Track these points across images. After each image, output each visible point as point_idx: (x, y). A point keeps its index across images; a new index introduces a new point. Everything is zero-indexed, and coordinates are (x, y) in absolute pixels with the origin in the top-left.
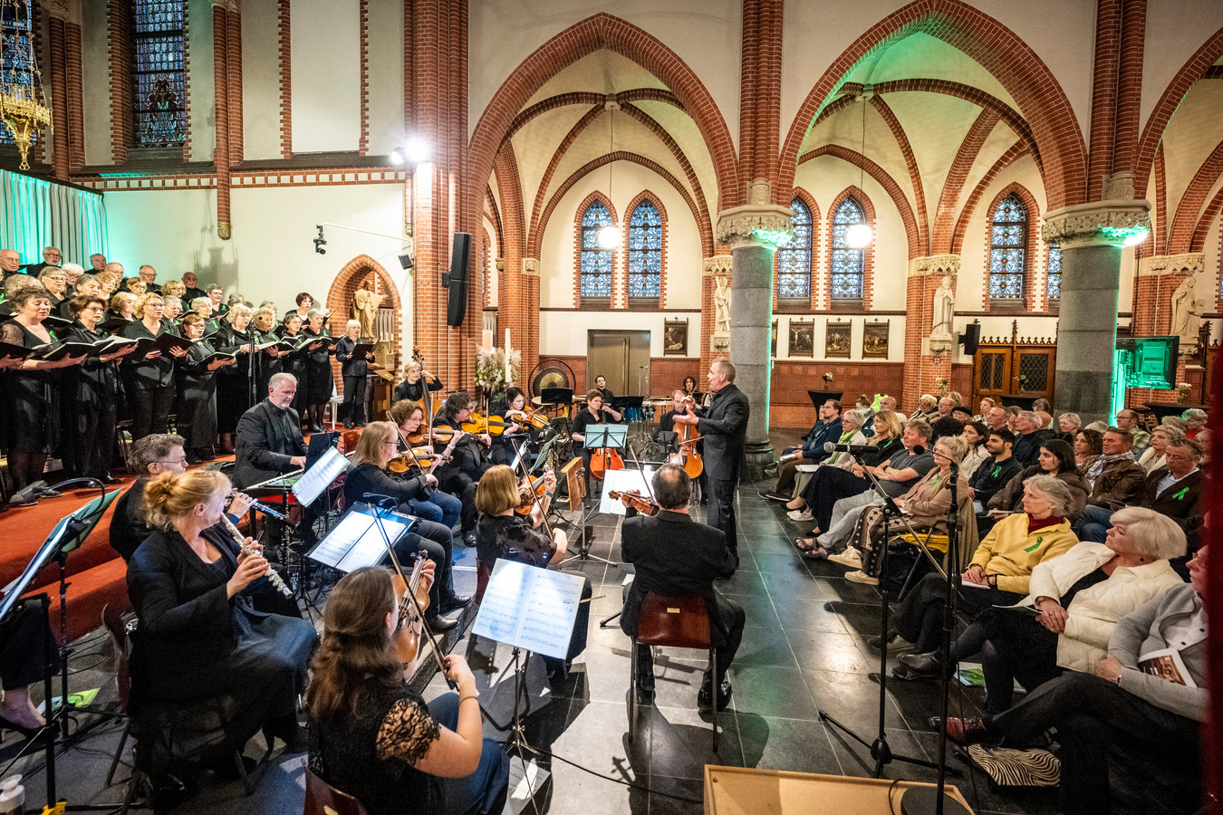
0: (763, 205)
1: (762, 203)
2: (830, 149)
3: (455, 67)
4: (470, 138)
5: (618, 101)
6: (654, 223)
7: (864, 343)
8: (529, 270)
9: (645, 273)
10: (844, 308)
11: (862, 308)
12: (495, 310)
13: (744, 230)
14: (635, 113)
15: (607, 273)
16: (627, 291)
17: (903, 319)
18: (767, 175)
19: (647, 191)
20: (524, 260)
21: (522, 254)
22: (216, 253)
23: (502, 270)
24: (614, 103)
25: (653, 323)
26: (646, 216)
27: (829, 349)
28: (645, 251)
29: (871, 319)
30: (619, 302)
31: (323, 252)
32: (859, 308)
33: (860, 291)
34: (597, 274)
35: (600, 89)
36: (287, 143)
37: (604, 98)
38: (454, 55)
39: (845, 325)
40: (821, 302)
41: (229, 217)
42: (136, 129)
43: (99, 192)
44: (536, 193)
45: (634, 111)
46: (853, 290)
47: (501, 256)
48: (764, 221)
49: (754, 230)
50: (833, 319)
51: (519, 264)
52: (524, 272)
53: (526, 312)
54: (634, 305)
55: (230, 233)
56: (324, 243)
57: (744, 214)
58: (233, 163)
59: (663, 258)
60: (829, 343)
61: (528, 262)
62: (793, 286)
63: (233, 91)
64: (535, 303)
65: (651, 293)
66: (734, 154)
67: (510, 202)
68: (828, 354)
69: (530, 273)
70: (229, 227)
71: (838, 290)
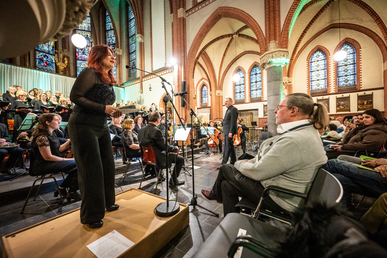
0: (273, 50)
1: (273, 49)
2: (332, 26)
3: (182, 38)
4: (187, 56)
5: (236, 34)
6: (259, 72)
7: (358, 104)
8: (218, 94)
9: (257, 90)
10: (345, 90)
11: (356, 89)
12: (210, 107)
13: (266, 61)
14: (244, 37)
15: (243, 92)
16: (250, 96)
17: (382, 91)
18: (275, 39)
19: (255, 62)
20: (217, 91)
21: (216, 89)
22: (140, 97)
23: (211, 95)
24: (236, 35)
25: (259, 106)
26: (256, 70)
27: (338, 108)
28: (256, 82)
29: (361, 93)
30: (248, 100)
31: (151, 90)
32: (354, 89)
33: (355, 82)
34: (240, 92)
35: (230, 32)
36: (152, 69)
37: (232, 35)
38: (182, 35)
39: (346, 97)
40: (332, 90)
41: (142, 88)
42: (130, 74)
43: (124, 88)
44: (219, 70)
45: (243, 36)
46: (351, 82)
47: (211, 91)
48: (274, 56)
49: (270, 60)
50: (339, 96)
51: (215, 92)
52: (217, 95)
53: (218, 107)
54: (252, 101)
55: (142, 92)
56: (151, 88)
57: (266, 55)
58: (143, 76)
59: (262, 83)
60: (338, 106)
61: (218, 92)
62: (318, 85)
63: (143, 60)
64: (221, 104)
65: (259, 96)
66: (264, 36)
67: (211, 75)
68: (337, 111)
69: (219, 95)
70: (142, 91)
71: (341, 84)
